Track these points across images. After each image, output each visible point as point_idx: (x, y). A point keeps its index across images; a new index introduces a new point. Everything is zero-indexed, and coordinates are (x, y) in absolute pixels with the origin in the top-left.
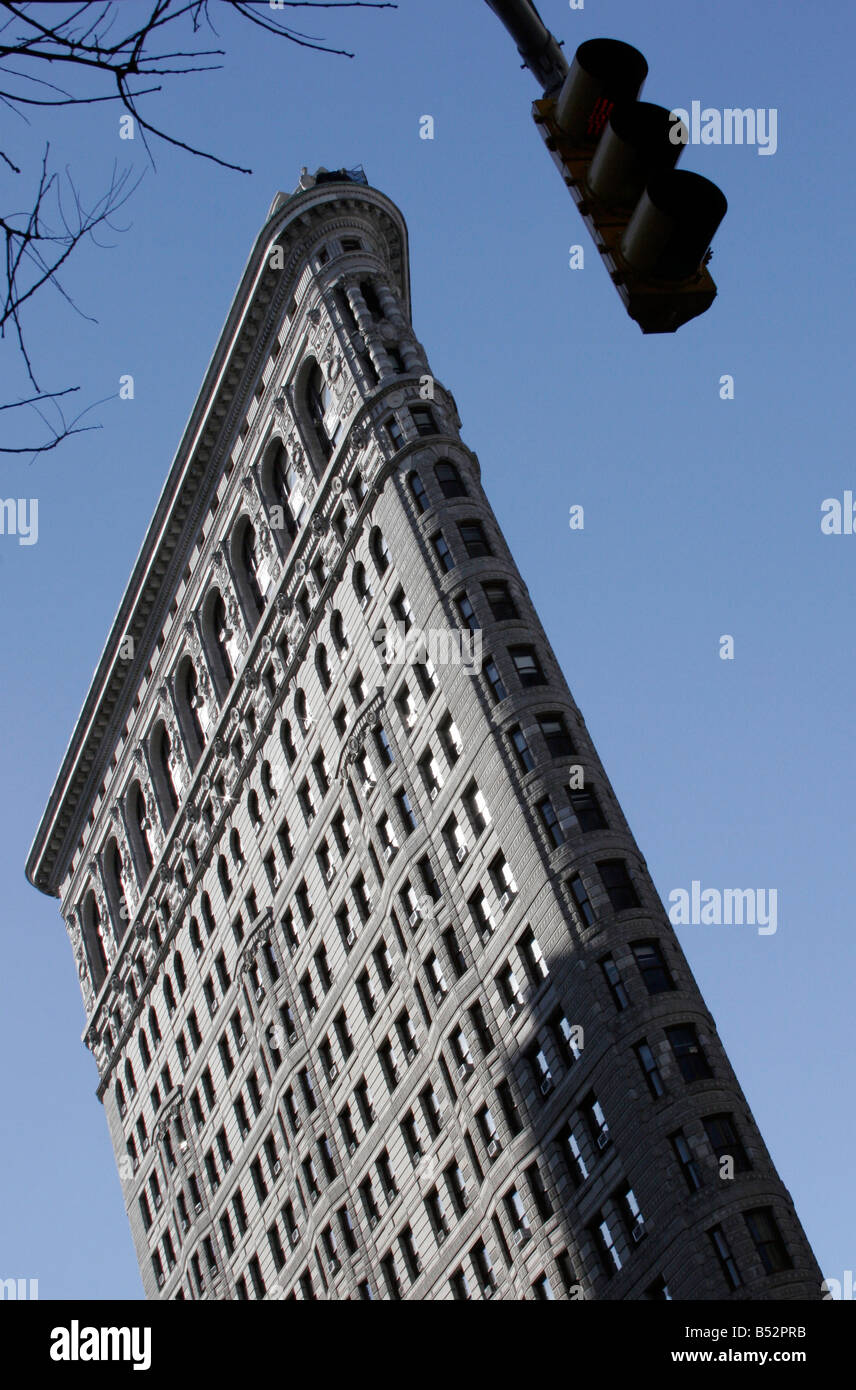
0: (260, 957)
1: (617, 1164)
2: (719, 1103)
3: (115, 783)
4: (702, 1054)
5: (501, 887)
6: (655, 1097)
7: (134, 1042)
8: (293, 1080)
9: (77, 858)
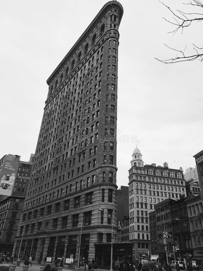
0: (68, 96)
1: (97, 130)
2: (113, 128)
3: (61, 73)
4: (114, 121)
5: (99, 93)
6: (106, 124)
7: (50, 104)
8: (65, 112)
9: (53, 81)
